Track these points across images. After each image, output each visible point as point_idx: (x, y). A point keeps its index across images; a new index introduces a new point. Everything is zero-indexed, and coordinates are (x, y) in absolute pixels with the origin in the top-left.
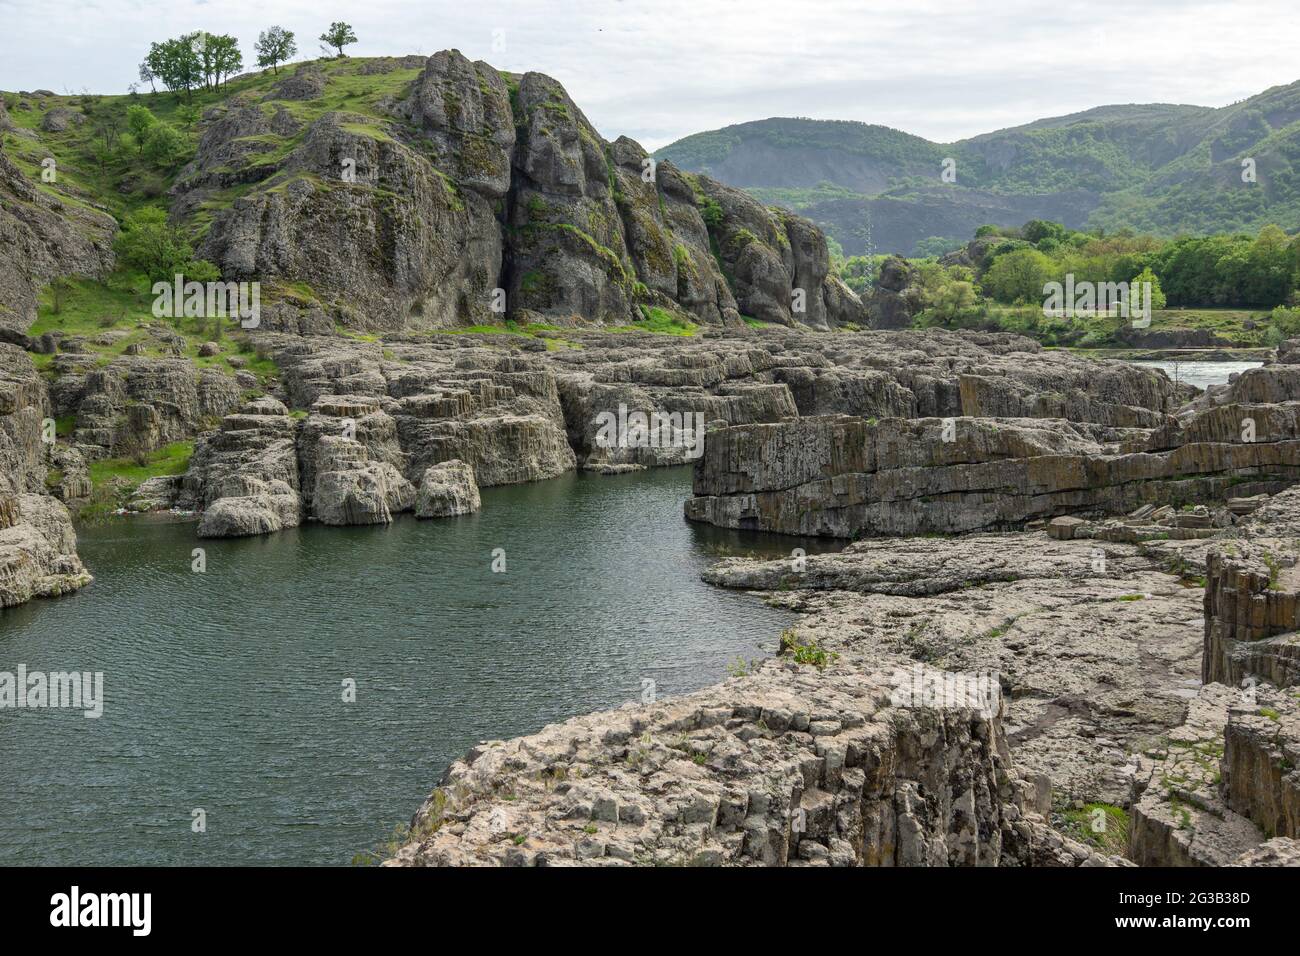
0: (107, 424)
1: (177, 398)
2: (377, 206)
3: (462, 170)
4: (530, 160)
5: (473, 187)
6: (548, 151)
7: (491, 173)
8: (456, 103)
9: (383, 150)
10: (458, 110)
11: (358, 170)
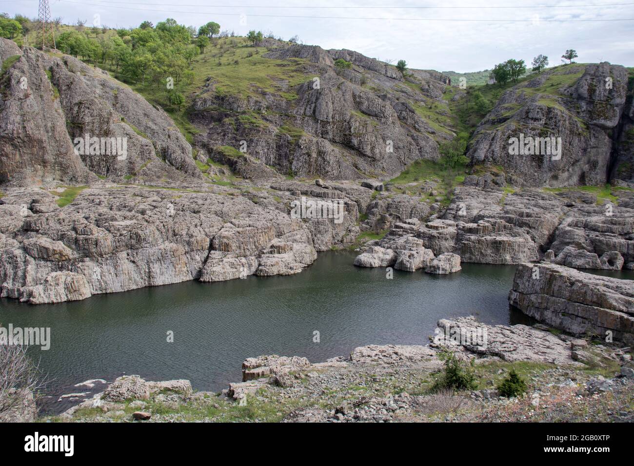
0: (373, 219)
1: (401, 212)
2: (540, 135)
3: (591, 118)
4: (631, 111)
5: (595, 125)
7: (606, 118)
8: (594, 88)
9: (550, 110)
10: (595, 91)
11: (536, 120)
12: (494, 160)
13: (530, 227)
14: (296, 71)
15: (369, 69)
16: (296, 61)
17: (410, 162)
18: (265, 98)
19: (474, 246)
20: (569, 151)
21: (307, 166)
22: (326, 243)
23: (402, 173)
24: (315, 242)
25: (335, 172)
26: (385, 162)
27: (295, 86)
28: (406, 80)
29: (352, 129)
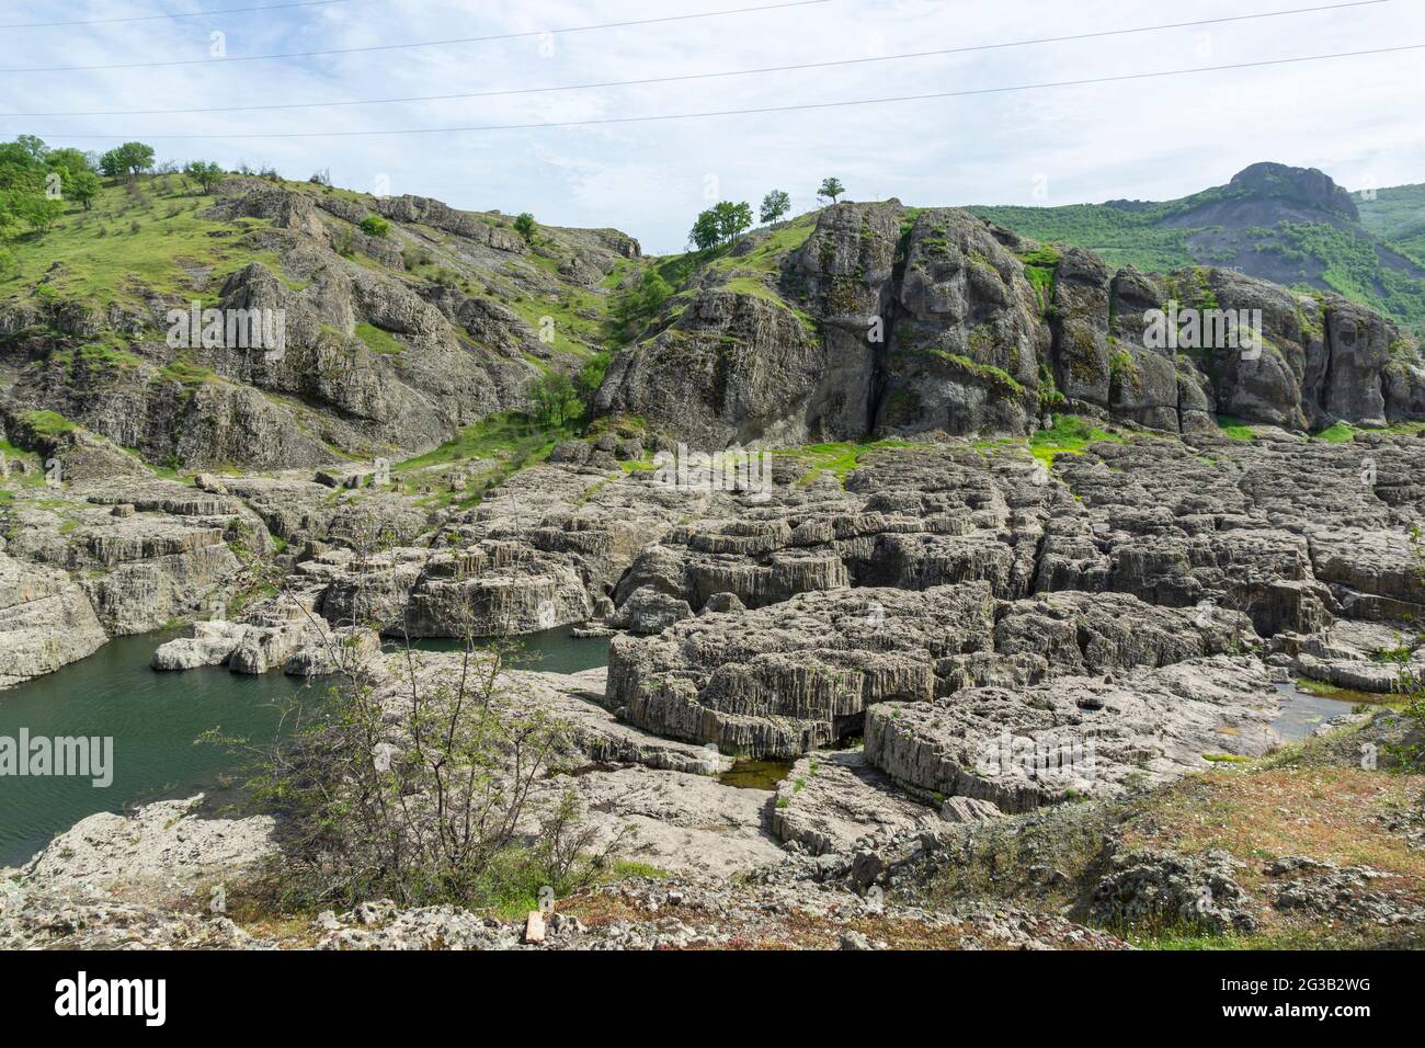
0: (292, 553)
1: (353, 534)
2: (719, 351)
3: (827, 312)
4: (903, 293)
5: (835, 324)
6: (919, 286)
7: (853, 310)
8: (832, 252)
9: (741, 300)
10: (831, 257)
11: (713, 321)
12: (629, 405)
13: (582, 551)
14: (237, 245)
15: (457, 233)
16: (246, 225)
17: (473, 419)
18: (147, 305)
19: (435, 604)
20: (781, 379)
21: (207, 445)
22: (150, 616)
23: (446, 444)
24: (119, 616)
25: (270, 455)
26: (400, 424)
27: (222, 277)
28: (535, 251)
29: (321, 361)
